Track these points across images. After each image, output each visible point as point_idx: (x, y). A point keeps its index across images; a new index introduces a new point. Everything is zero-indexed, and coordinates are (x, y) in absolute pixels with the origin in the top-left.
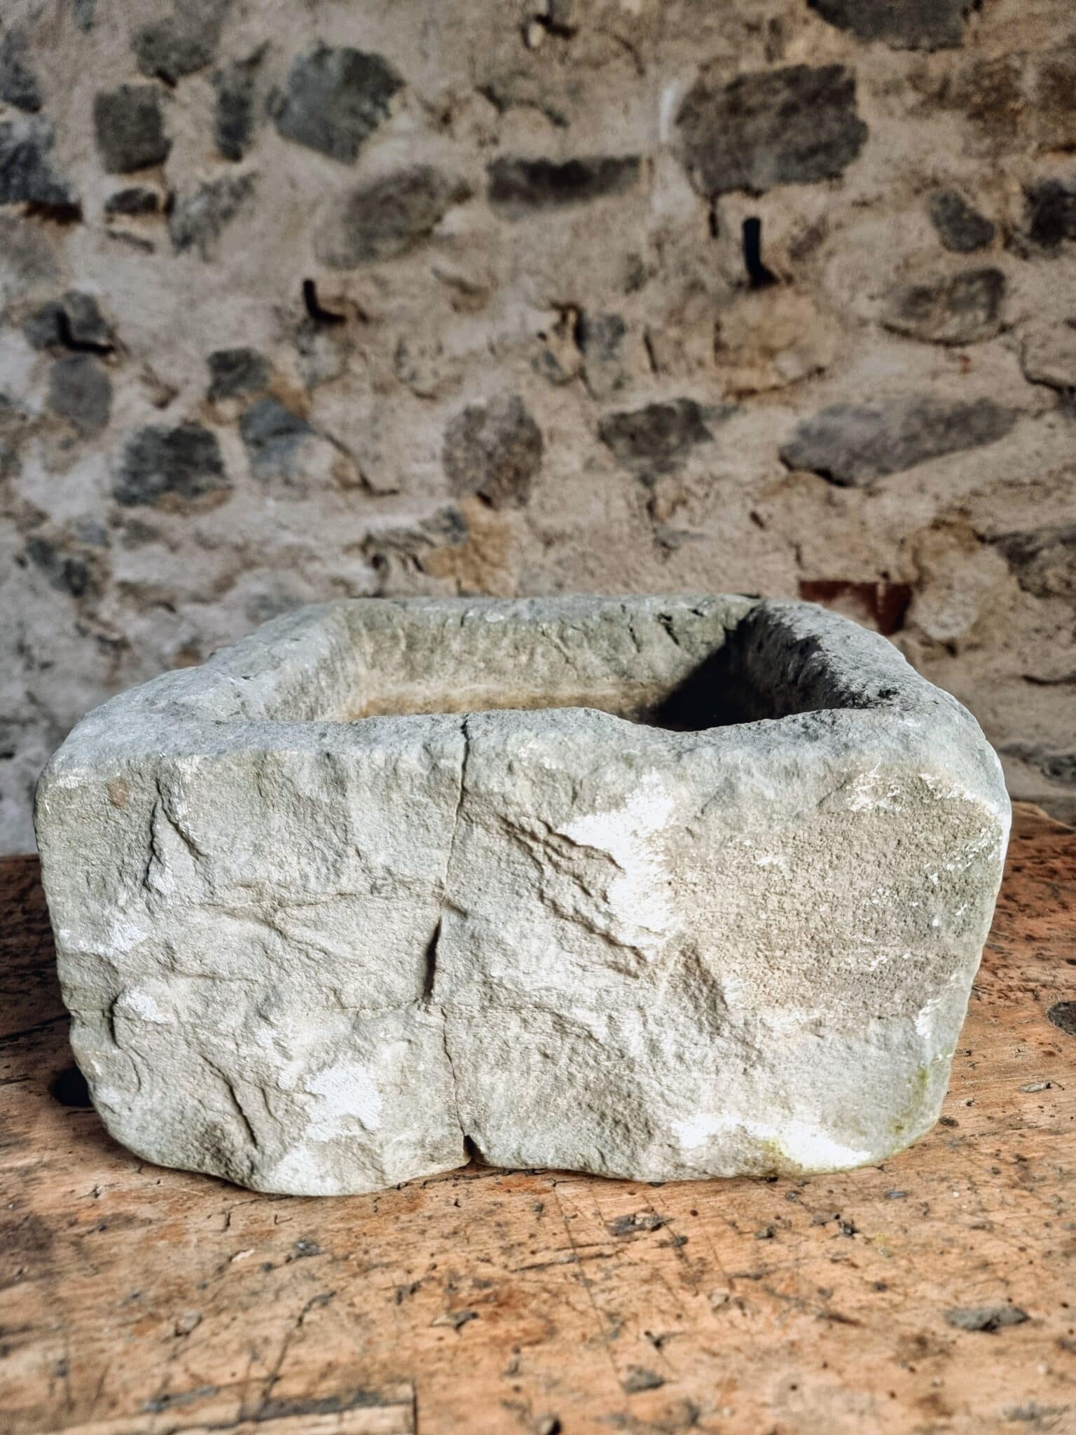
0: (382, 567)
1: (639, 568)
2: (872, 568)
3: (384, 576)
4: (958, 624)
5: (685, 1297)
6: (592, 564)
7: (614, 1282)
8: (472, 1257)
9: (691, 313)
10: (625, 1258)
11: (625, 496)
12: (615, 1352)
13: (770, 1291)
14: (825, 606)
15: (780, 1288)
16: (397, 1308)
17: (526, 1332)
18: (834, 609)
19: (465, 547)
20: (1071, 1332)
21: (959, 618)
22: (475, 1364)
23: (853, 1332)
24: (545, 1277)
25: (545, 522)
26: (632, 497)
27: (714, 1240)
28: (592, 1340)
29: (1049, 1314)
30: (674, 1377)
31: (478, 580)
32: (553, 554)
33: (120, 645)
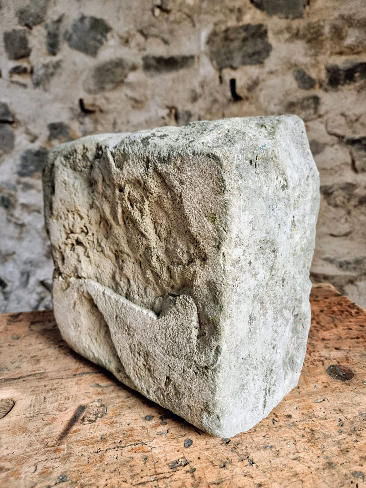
8: (120, 480)
9: (214, 110)
10: (173, 478)
27: (205, 469)
33: (22, 226)
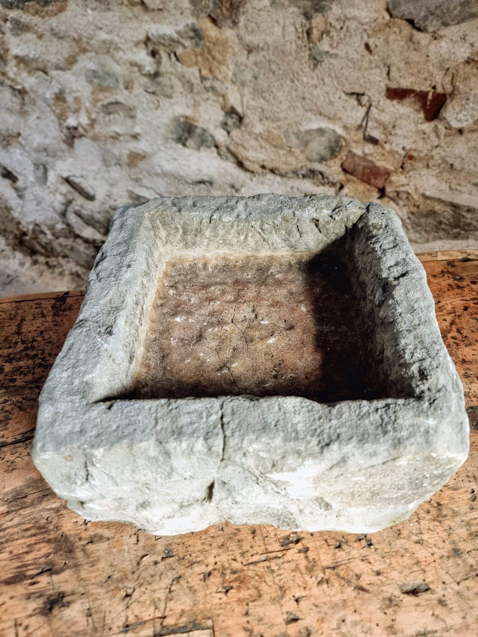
0: (157, 56)
1: (300, 73)
2: (428, 83)
3: (159, 63)
4: (467, 120)
5: (307, 578)
6: (274, 67)
7: (281, 572)
8: (230, 558)
10: (286, 558)
11: (294, 25)
12: (282, 605)
13: (338, 575)
14: (398, 103)
15: (342, 574)
16: (204, 584)
17: (251, 596)
18: (403, 105)
19: (203, 49)
20: (444, 596)
21: (469, 117)
22: (233, 611)
23: (366, 596)
24: (257, 569)
25: (248, 38)
26: (298, 26)
27: (319, 549)
28: (274, 600)
29: (437, 587)
30: (302, 617)
31: (211, 71)
32: (252, 58)
33: (22, 92)
